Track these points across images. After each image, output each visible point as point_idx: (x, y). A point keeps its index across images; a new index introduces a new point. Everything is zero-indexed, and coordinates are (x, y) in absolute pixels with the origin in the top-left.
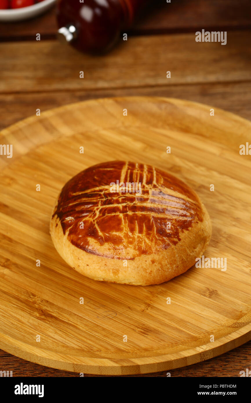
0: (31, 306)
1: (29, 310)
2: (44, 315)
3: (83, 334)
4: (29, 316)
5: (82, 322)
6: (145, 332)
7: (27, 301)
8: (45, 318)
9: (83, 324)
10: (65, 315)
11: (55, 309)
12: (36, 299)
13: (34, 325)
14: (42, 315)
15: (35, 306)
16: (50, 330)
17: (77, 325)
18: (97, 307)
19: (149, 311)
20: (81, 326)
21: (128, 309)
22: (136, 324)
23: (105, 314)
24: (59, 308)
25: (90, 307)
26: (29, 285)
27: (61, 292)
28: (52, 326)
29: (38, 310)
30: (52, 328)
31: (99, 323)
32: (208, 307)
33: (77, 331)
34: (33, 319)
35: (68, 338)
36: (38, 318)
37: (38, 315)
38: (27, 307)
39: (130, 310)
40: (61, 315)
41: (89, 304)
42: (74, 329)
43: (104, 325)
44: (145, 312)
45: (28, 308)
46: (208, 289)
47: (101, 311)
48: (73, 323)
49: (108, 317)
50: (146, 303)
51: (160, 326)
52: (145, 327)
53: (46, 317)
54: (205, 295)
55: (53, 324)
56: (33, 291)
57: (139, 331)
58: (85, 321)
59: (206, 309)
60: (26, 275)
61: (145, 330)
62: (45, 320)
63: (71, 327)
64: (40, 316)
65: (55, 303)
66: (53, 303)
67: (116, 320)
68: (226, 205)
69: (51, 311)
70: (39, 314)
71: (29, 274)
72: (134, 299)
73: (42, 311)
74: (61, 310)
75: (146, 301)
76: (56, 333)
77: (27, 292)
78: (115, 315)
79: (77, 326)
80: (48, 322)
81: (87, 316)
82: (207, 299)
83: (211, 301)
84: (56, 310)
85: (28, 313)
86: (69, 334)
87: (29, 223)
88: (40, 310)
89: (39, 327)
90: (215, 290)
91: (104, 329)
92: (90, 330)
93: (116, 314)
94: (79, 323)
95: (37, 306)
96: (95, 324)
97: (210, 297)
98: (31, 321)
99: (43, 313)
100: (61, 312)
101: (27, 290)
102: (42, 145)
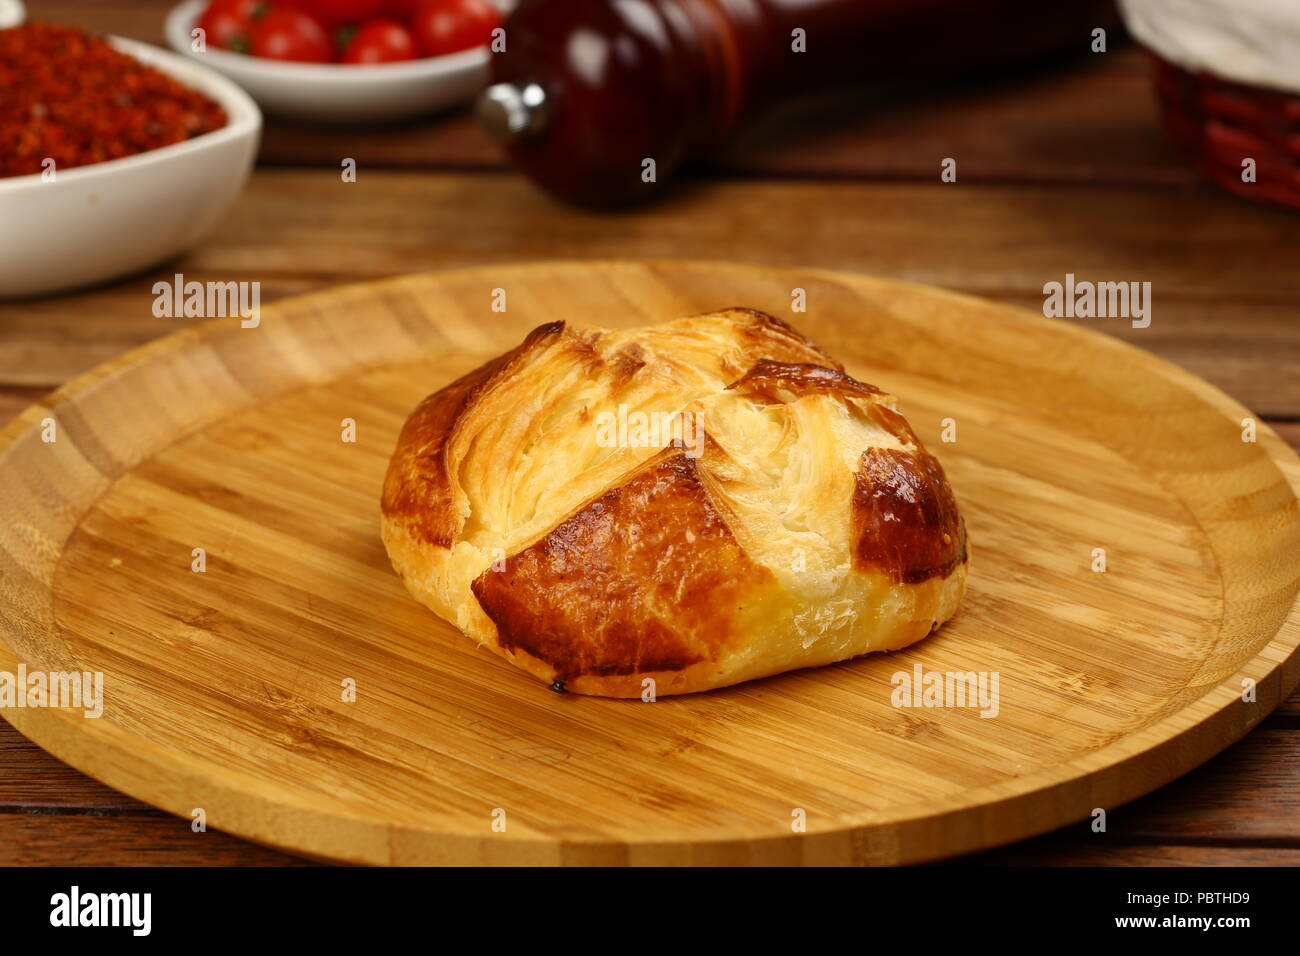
0: (267, 719)
1: (261, 728)
2: (313, 741)
3: (439, 793)
4: (258, 740)
5: (443, 765)
6: (665, 803)
7: (258, 706)
8: (314, 749)
9: (447, 770)
10: (387, 747)
11: (354, 730)
12: (291, 704)
13: (270, 763)
14: (305, 741)
15: (285, 720)
16: (326, 777)
17: (424, 771)
18: (505, 735)
19: (687, 755)
20: (437, 774)
21: (613, 747)
22: (637, 784)
23: (529, 753)
24: (367, 729)
25: (479, 734)
26: (274, 671)
27: (383, 694)
28: (335, 768)
29: (294, 729)
30: (334, 772)
31: (502, 771)
32: (897, 759)
33: (421, 785)
34: (268, 749)
35: (382, 799)
36: (289, 748)
37: (289, 740)
38: (253, 721)
39: (620, 751)
40: (372, 745)
41: (477, 728)
42: (414, 781)
43: (519, 777)
44: (674, 756)
45: (259, 724)
46: (907, 719)
47: (518, 746)
48: (412, 766)
49: (537, 761)
50: (678, 738)
51: (723, 792)
52: (665, 791)
53: (317, 747)
54: (892, 732)
55: (338, 764)
56: (285, 686)
57: (641, 799)
58: (456, 764)
59: (893, 763)
60: (270, 650)
61: (667, 797)
62: (313, 753)
63: (402, 776)
64: (299, 742)
65: (356, 719)
66: (349, 716)
67: (568, 770)
68: (997, 535)
69: (340, 734)
70: (296, 738)
71: (277, 647)
72: (639, 726)
73: (306, 732)
74: (375, 734)
75: (679, 733)
76: (345, 785)
77: (264, 688)
78: (563, 757)
79: (424, 774)
80: (324, 760)
81: (464, 755)
82: (899, 742)
83: (911, 747)
84: (354, 734)
85: (255, 734)
86: (393, 791)
87: (306, 536)
88: (298, 729)
89: (289, 767)
90: (931, 723)
91: (518, 788)
92: (468, 787)
93: (566, 756)
94: (430, 768)
95: (290, 720)
96: (490, 774)
97: (909, 738)
98: (262, 753)
99: (309, 738)
100: (373, 739)
101: (263, 683)
102: (385, 367)
